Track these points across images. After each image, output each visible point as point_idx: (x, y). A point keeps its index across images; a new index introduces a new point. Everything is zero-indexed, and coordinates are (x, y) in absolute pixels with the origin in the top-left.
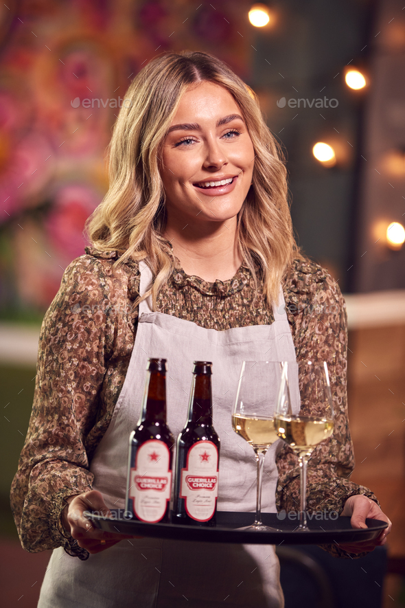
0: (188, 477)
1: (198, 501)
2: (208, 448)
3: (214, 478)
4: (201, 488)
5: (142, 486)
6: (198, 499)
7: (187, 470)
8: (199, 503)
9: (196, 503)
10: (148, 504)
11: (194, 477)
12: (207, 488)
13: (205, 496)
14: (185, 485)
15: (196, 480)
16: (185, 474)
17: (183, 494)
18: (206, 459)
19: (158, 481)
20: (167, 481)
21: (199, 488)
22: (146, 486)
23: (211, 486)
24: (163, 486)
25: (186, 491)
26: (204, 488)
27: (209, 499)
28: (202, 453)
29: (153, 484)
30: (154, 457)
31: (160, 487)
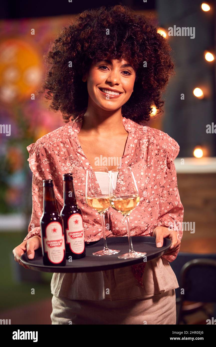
0: (69, 233)
1: (76, 244)
2: (77, 217)
3: (82, 231)
4: (77, 237)
5: (50, 245)
6: (76, 243)
7: (68, 229)
8: (77, 245)
9: (75, 245)
10: (55, 254)
11: (73, 233)
12: (79, 237)
13: (79, 241)
14: (68, 237)
15: (74, 234)
16: (68, 232)
17: (68, 241)
18: (77, 223)
19: (58, 242)
20: (62, 241)
21: (76, 238)
22: (53, 245)
23: (81, 235)
24: (61, 243)
25: (70, 240)
26: (78, 237)
27: (81, 242)
28: (75, 220)
29: (56, 243)
30: (55, 230)
31: (60, 244)
